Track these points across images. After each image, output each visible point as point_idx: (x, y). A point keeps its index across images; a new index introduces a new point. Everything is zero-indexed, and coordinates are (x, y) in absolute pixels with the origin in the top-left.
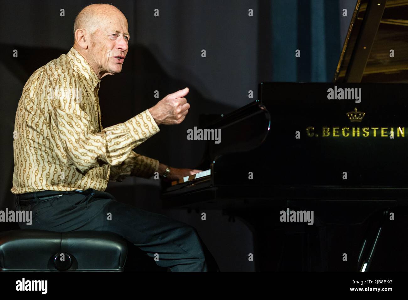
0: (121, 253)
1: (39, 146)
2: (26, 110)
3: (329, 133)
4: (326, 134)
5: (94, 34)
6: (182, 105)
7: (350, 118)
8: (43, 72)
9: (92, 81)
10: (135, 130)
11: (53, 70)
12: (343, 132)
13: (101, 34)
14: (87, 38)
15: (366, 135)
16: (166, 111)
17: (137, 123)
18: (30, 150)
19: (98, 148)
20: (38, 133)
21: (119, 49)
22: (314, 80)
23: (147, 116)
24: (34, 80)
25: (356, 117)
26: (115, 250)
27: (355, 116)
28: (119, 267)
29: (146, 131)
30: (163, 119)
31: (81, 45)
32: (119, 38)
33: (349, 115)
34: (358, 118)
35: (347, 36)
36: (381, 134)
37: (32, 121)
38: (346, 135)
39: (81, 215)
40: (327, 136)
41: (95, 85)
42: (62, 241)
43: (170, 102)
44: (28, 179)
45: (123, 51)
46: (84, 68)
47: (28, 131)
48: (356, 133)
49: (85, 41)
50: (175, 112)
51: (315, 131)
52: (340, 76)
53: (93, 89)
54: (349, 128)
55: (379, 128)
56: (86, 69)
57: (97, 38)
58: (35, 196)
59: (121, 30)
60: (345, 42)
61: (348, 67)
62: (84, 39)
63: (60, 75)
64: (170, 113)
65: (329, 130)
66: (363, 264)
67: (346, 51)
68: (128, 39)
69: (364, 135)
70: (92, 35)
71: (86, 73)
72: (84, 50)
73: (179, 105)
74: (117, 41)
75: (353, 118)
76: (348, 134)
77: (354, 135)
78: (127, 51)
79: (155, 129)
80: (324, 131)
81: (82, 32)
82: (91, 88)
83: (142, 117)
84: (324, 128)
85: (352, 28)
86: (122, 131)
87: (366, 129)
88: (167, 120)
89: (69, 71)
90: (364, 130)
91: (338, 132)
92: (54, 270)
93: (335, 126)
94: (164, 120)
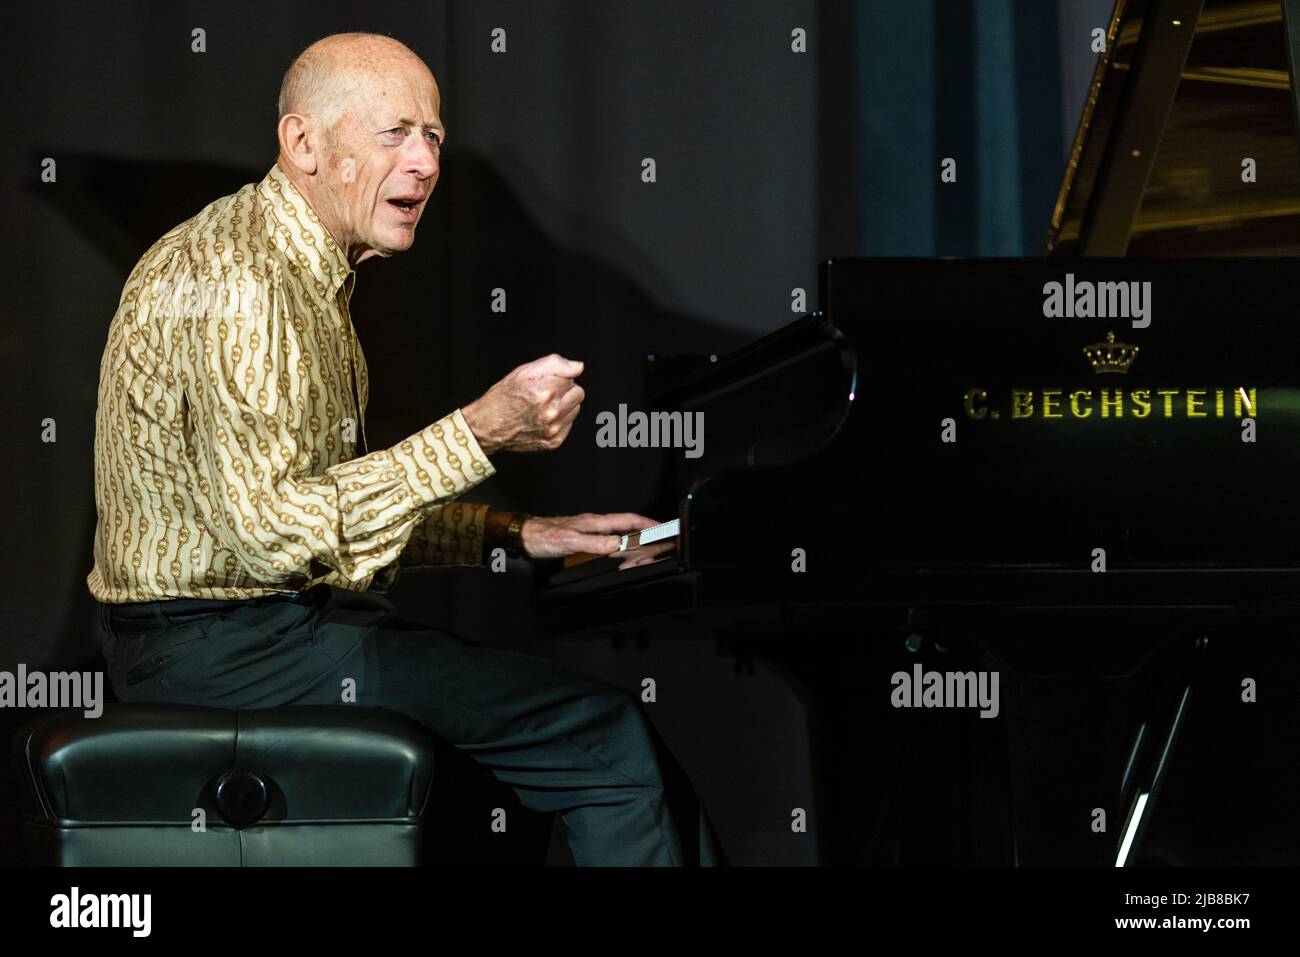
0: (414, 769)
1: (168, 468)
2: (129, 356)
3: (1031, 408)
4: (1023, 410)
5: (335, 128)
6: (561, 395)
7: (1095, 363)
8: (179, 248)
9: (327, 271)
10: (422, 474)
11: (209, 251)
12: (1075, 405)
13: (356, 130)
14: (314, 140)
15: (1141, 412)
16: (515, 416)
17: (428, 451)
18: (143, 479)
19: (316, 532)
20: (164, 432)
21: (411, 174)
22: (985, 250)
23: (457, 430)
24: (152, 273)
25: (1111, 359)
26: (398, 763)
27: (1109, 356)
28: (411, 813)
29: (454, 475)
30: (505, 438)
31: (296, 163)
32: (408, 140)
33: (1089, 354)
34: (1116, 363)
35: (1082, 116)
36: (1185, 409)
37: (146, 396)
38: (1082, 413)
39: (294, 664)
40: (1026, 416)
41: (339, 282)
42: (240, 736)
43: (523, 389)
44: (136, 564)
45: (423, 178)
46: (306, 234)
47: (135, 422)
48: (1111, 406)
49: (308, 149)
50: (540, 417)
51: (990, 404)
52: (1062, 237)
53: (331, 296)
54: (1090, 393)
55: (1180, 391)
56: (311, 236)
57: (343, 140)
58: (157, 610)
59: (418, 117)
60: (1076, 136)
61: (1085, 211)
62: (306, 143)
63: (227, 270)
64: (526, 422)
65: (1030, 399)
66: (1136, 797)
67: (1080, 162)
68: (438, 141)
69: (1136, 412)
70: (328, 131)
71: (311, 249)
72: (306, 176)
73: (552, 397)
74: (403, 149)
75: (1104, 362)
76: (1088, 411)
77: (1105, 413)
78: (436, 178)
79: (482, 470)
80: (1017, 401)
81: (300, 122)
82: (323, 293)
83: (441, 434)
84: (1017, 394)
85: (1097, 94)
86: (384, 478)
87: (1141, 395)
88: (519, 441)
89: (254, 255)
90: (1135, 398)
91: (1057, 404)
92: (215, 822)
93: (1050, 388)
94: (510, 441)
